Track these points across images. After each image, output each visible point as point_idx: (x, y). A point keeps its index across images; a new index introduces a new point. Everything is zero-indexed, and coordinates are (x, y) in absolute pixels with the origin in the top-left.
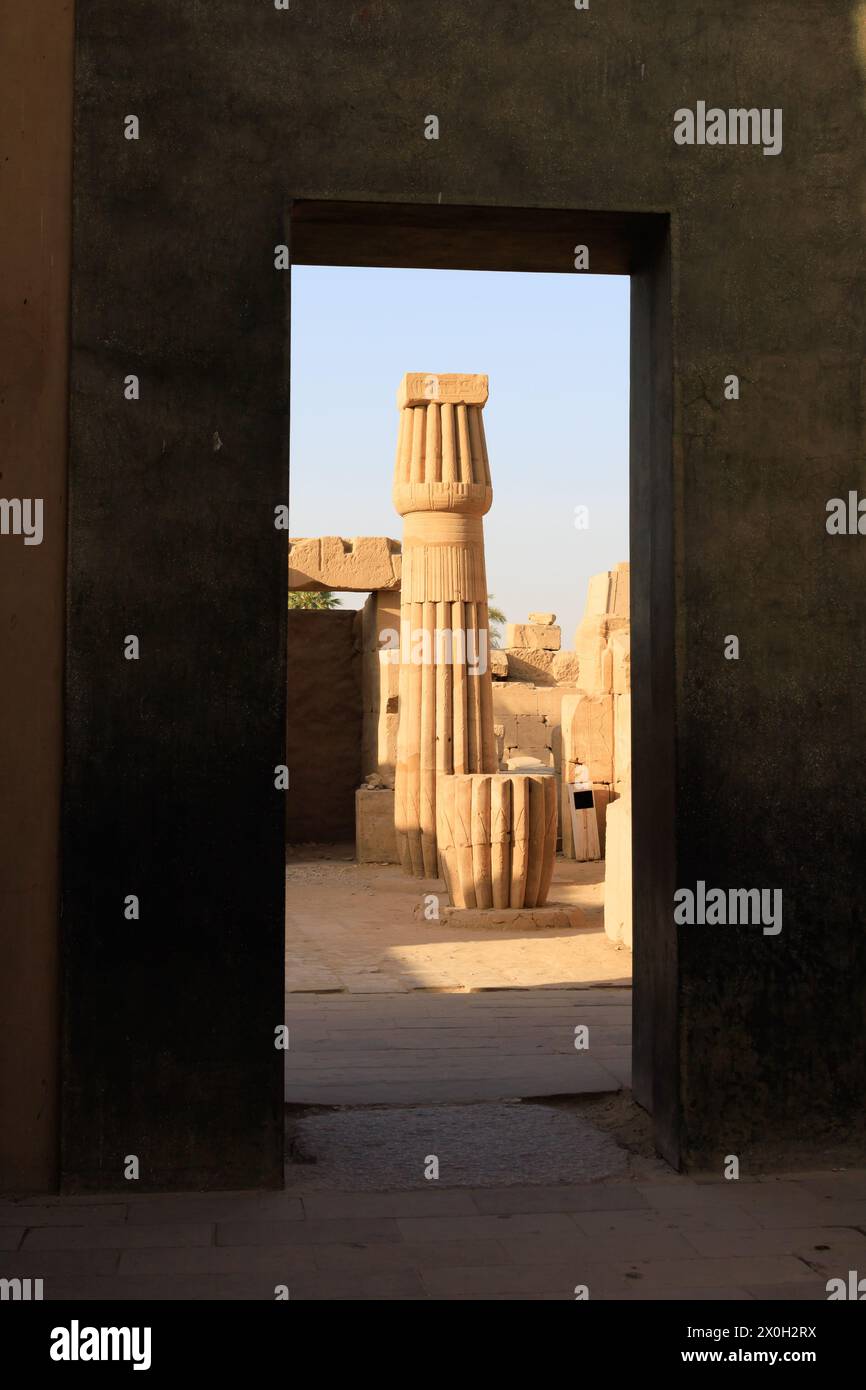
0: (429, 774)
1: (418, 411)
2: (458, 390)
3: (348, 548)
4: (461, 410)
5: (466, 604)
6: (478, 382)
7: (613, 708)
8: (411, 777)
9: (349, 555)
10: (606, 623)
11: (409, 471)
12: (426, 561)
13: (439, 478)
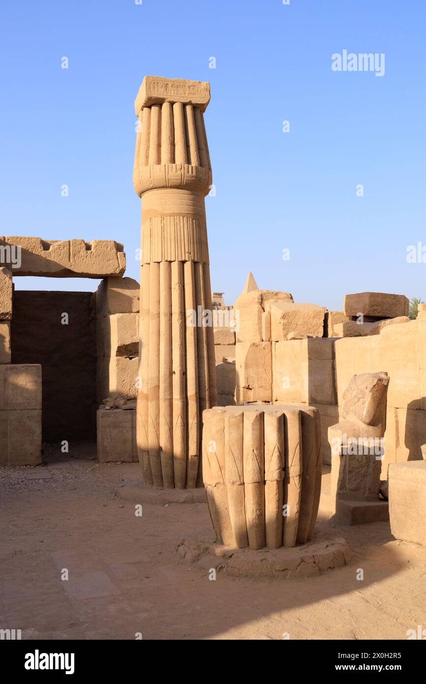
0: (167, 402)
1: (154, 109)
2: (187, 92)
3: (88, 248)
4: (189, 109)
5: (195, 264)
6: (202, 87)
7: (271, 351)
8: (151, 405)
9: (89, 251)
10: (262, 296)
11: (147, 157)
12: (163, 228)
13: (173, 160)
